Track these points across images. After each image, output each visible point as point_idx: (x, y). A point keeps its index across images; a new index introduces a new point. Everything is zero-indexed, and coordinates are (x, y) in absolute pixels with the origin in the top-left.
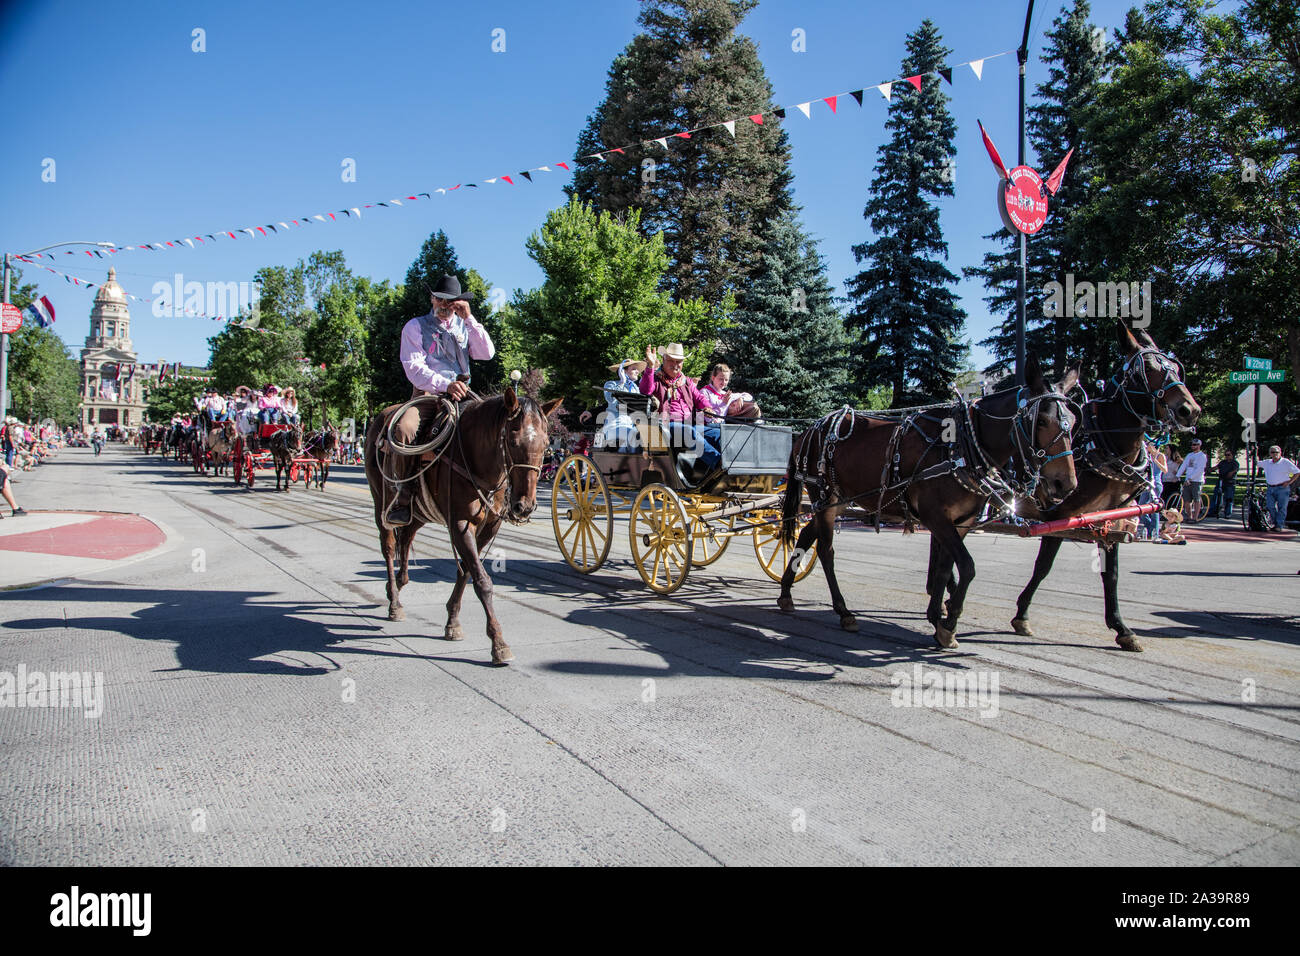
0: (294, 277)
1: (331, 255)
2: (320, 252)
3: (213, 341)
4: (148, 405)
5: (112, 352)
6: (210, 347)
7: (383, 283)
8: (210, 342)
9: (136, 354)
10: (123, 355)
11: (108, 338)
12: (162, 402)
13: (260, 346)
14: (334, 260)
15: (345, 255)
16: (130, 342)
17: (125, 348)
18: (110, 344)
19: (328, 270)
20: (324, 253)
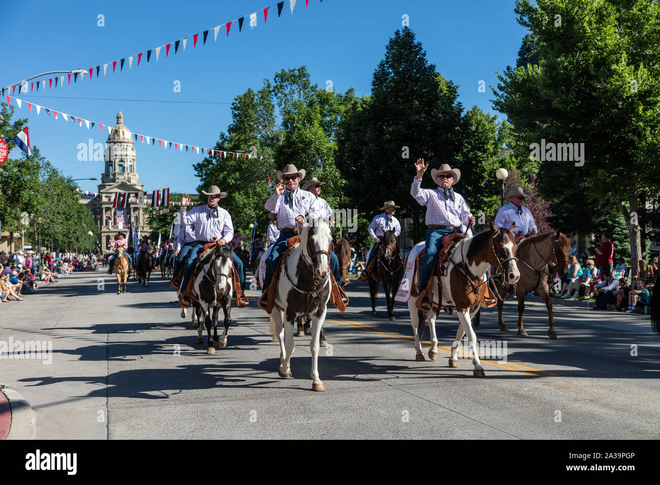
0: (262, 97)
1: (293, 71)
2: (283, 70)
3: (199, 167)
4: (152, 230)
5: (123, 186)
6: (196, 173)
7: (347, 93)
8: (196, 169)
9: (142, 186)
10: (131, 188)
11: (120, 174)
12: (162, 226)
13: (238, 168)
14: (298, 77)
15: (308, 70)
16: (138, 176)
17: (133, 182)
18: (121, 179)
19: (295, 87)
20: (287, 71)
